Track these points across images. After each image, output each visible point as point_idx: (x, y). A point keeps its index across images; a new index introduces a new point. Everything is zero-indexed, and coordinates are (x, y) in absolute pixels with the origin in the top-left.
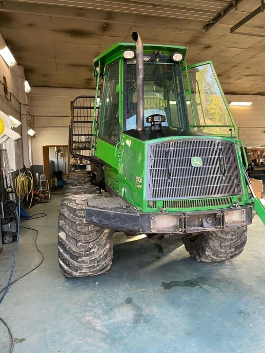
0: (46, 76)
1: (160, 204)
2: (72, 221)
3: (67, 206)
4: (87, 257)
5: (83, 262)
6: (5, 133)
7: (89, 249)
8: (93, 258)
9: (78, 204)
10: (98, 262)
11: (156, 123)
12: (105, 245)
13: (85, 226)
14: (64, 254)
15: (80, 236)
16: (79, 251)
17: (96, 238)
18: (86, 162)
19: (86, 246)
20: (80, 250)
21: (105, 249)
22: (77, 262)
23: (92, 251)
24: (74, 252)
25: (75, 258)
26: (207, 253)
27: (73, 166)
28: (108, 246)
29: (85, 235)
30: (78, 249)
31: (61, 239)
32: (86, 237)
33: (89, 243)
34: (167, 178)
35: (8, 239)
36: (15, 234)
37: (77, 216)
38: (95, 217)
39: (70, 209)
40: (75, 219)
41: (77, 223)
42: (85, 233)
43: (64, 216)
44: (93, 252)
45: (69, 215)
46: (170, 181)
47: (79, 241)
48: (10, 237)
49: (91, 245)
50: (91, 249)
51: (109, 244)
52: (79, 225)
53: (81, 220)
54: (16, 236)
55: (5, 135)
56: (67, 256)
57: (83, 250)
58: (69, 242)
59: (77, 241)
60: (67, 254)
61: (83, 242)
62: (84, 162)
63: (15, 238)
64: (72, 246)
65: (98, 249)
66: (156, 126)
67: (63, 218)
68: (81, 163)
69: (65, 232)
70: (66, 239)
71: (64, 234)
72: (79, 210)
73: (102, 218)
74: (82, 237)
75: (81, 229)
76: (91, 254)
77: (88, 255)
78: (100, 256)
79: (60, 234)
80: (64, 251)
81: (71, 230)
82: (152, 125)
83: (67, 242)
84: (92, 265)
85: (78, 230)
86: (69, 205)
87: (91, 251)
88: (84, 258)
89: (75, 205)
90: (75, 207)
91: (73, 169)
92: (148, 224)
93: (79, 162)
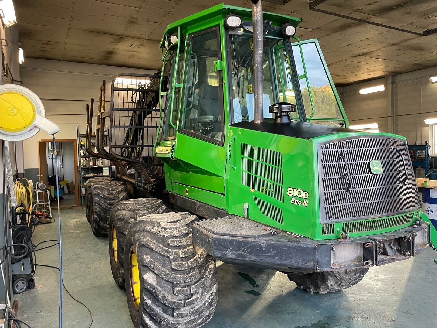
0: (47, 44)
1: (338, 227)
2: (163, 255)
3: (151, 233)
4: (187, 308)
5: (181, 315)
6: (36, 123)
7: (190, 296)
8: (196, 308)
9: (165, 229)
10: (200, 313)
11: (283, 114)
12: (211, 286)
13: (182, 260)
14: (155, 308)
15: (179, 278)
16: (175, 299)
17: (199, 277)
18: (102, 164)
19: (187, 291)
20: (178, 298)
21: (211, 292)
22: (173, 316)
23: (194, 297)
24: (170, 302)
25: (170, 311)
26: (329, 283)
27: (83, 169)
28: (214, 288)
29: (184, 274)
30: (174, 297)
31: (150, 284)
32: (187, 278)
33: (189, 286)
34: (345, 190)
35: (21, 285)
36: (30, 278)
37: (169, 247)
38: (231, 251)
39: (155, 236)
40: (168, 252)
41: (171, 257)
42: (184, 272)
43: (149, 248)
44: (196, 299)
45: (157, 247)
46: (348, 194)
47: (177, 285)
48: (23, 283)
49: (193, 289)
50: (192, 295)
51: (215, 285)
52: (175, 260)
53: (176, 253)
54: (32, 280)
55: (36, 127)
56: (158, 310)
57: (182, 297)
58: (161, 287)
59: (174, 285)
60: (158, 306)
61: (182, 285)
62: (99, 163)
63: (30, 284)
64: (166, 294)
65: (202, 294)
66: (284, 118)
67: (148, 251)
68: (95, 165)
69: (154, 272)
70: (157, 284)
71: (153, 276)
72: (169, 238)
73: (243, 251)
74: (181, 278)
75: (178, 266)
76: (193, 302)
77: (189, 305)
78: (205, 303)
79: (145, 277)
80: (153, 302)
81: (164, 269)
82: (277, 117)
83: (159, 288)
84: (192, 318)
85: (175, 268)
86: (153, 231)
87: (192, 299)
88: (182, 309)
89: (162, 231)
90: (163, 234)
91: (83, 173)
92: (327, 259)
93: (91, 164)
